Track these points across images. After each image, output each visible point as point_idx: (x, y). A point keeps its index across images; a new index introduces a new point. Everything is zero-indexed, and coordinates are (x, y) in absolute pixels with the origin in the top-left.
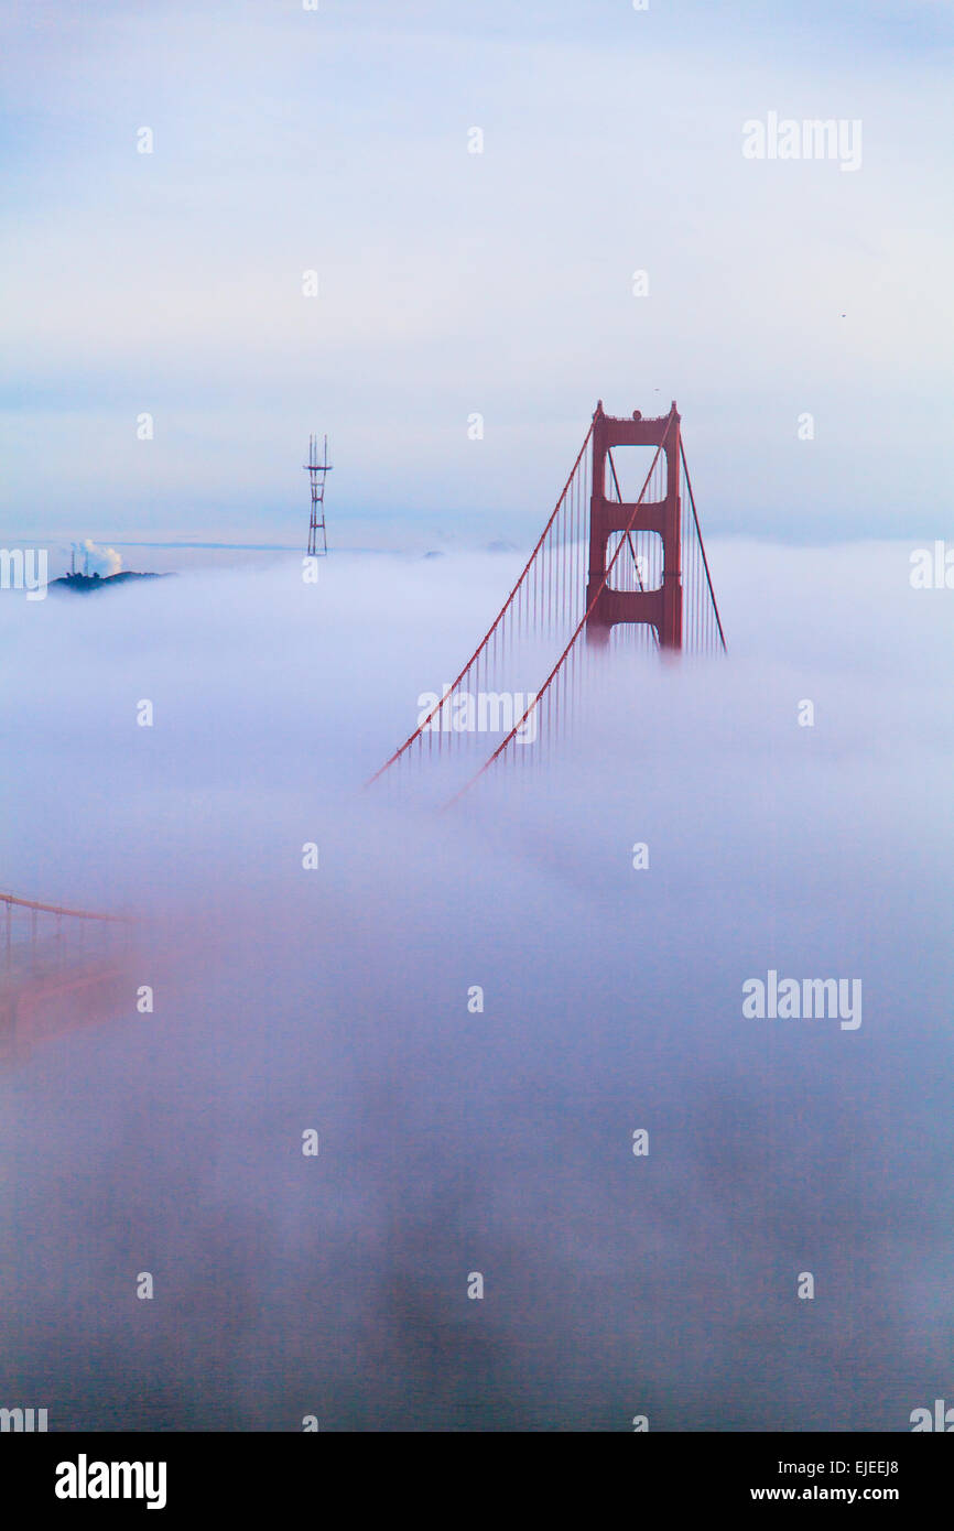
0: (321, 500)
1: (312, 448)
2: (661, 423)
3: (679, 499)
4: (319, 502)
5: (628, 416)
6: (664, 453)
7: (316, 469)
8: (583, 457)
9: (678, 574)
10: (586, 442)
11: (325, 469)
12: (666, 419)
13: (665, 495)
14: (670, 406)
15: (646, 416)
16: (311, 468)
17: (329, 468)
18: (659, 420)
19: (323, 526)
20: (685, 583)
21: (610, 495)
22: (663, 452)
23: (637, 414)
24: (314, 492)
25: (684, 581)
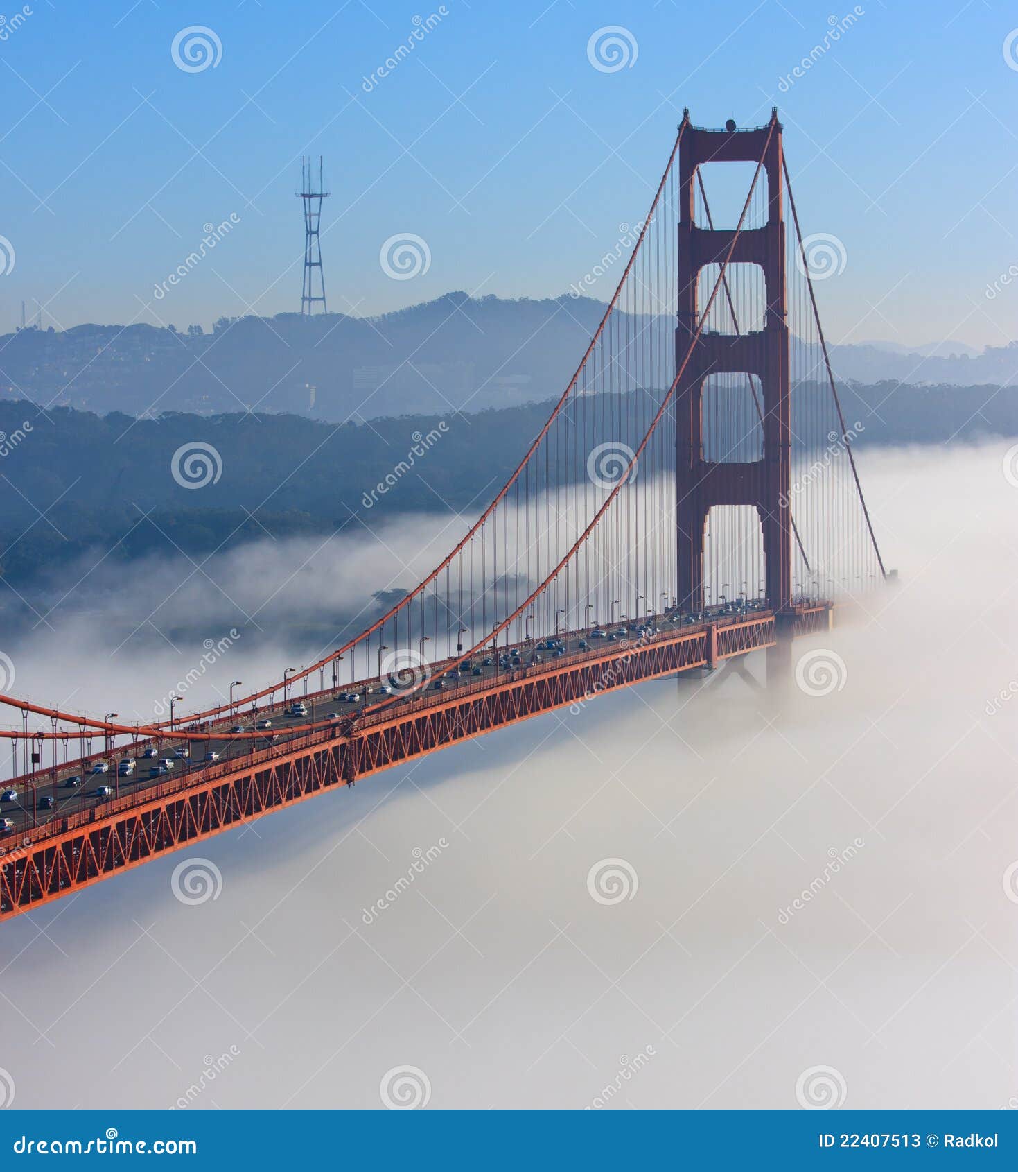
0: (317, 232)
1: (305, 173)
2: (759, 134)
3: (782, 223)
4: (314, 236)
5: (721, 126)
6: (765, 170)
7: (310, 196)
8: (669, 176)
9: (783, 314)
10: (672, 157)
11: (321, 196)
12: (766, 129)
13: (767, 219)
14: (770, 114)
15: (741, 126)
16: (304, 195)
17: (326, 195)
18: (757, 131)
19: (320, 264)
20: (791, 323)
21: (700, 221)
22: (763, 170)
23: (731, 124)
24: (308, 224)
25: (789, 321)
